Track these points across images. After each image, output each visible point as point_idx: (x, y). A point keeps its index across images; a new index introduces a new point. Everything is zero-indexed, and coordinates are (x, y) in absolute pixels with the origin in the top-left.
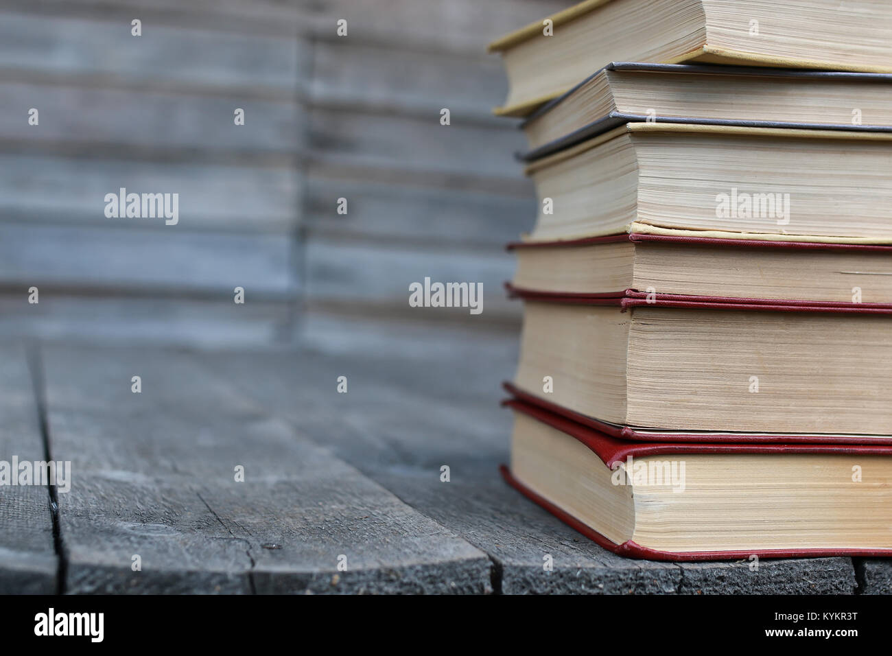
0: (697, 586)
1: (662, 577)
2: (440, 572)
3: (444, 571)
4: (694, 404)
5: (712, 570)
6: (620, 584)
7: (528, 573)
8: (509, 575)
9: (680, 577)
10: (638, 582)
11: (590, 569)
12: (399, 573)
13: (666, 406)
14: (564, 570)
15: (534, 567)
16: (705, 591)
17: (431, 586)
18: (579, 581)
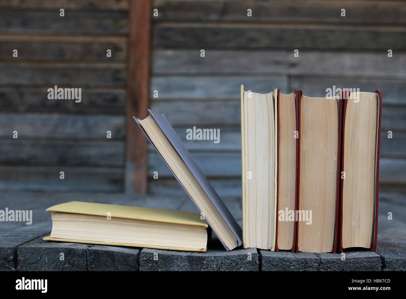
0: (326, 264)
1: (314, 261)
2: (243, 257)
6: (300, 263)
7: (270, 258)
8: (264, 259)
9: (320, 261)
10: (306, 262)
11: (290, 258)
15: (272, 257)
16: (328, 265)
17: (240, 261)
18: (286, 261)
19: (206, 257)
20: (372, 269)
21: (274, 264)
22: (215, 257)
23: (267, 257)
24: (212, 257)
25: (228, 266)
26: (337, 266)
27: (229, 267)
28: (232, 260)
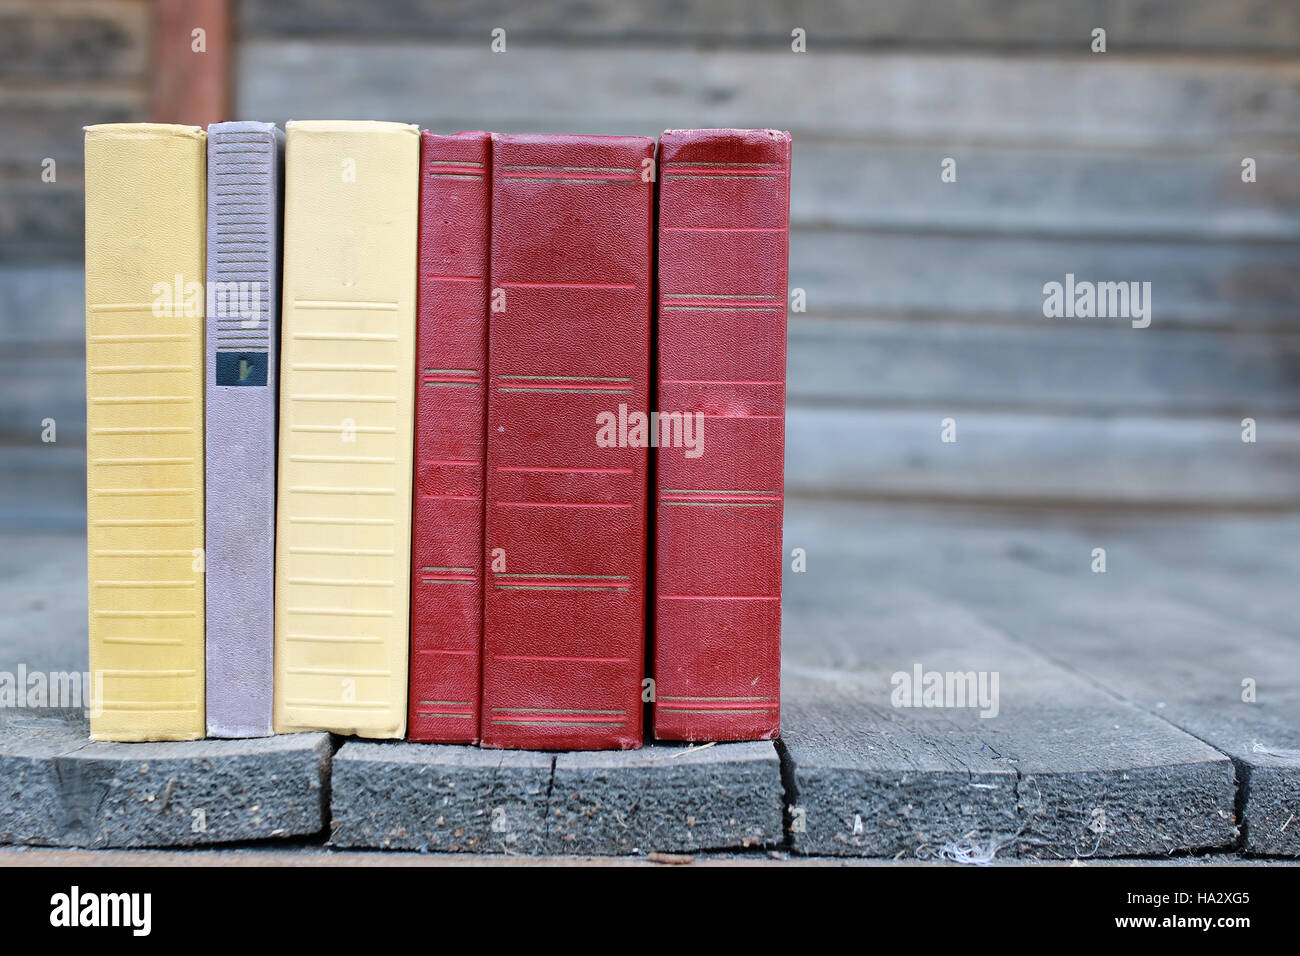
0: (571, 788)
1: (526, 776)
2: (259, 763)
3: (263, 762)
6: (475, 784)
7: (362, 768)
8: (341, 770)
9: (550, 777)
10: (497, 782)
11: (438, 765)
12: (213, 763)
14: (406, 766)
16: (582, 794)
17: (250, 779)
18: (425, 777)
19: (118, 763)
20: (748, 804)
21: (376, 788)
22: (154, 763)
23: (351, 765)
24: (144, 762)
25: (201, 795)
26: (615, 794)
27: (208, 799)
28: (218, 776)
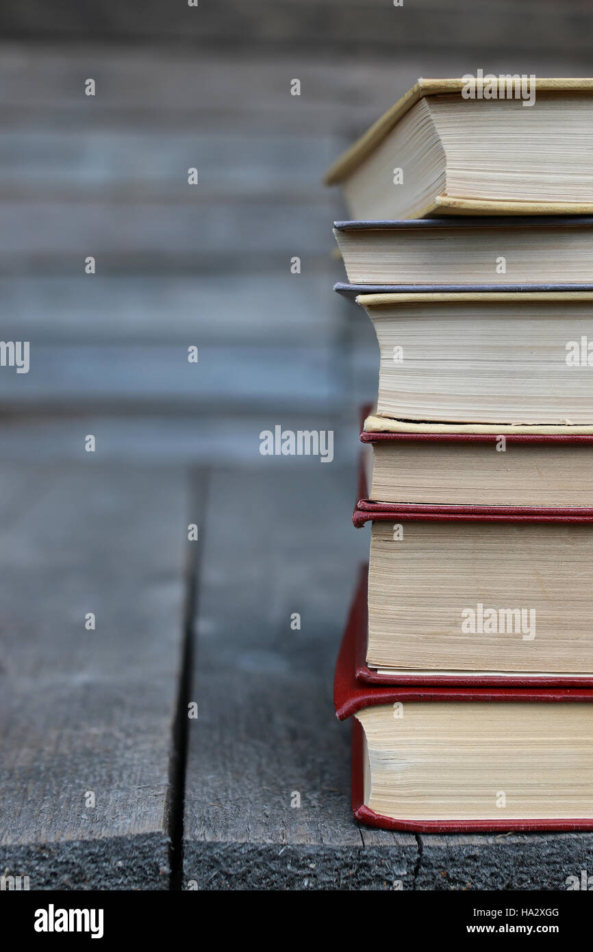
0: (440, 867)
1: (393, 855)
2: (103, 850)
3: (108, 847)
4: (453, 637)
5: (460, 848)
6: (337, 864)
7: (216, 850)
8: (193, 853)
9: (417, 856)
10: (361, 862)
11: (298, 845)
12: (53, 850)
13: (417, 640)
14: (264, 847)
16: (452, 872)
17: (93, 866)
18: (283, 860)
21: (231, 871)
26: (487, 872)
28: (57, 864)
